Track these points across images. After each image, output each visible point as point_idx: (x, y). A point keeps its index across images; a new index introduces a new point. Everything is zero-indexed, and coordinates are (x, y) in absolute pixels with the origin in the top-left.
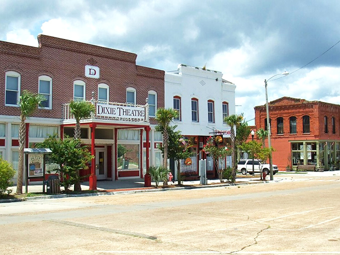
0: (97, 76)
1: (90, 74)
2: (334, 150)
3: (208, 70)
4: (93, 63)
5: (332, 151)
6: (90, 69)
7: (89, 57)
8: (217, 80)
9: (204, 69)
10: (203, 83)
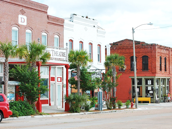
0: (25, 24)
1: (21, 22)
2: (165, 85)
3: (89, 19)
4: (23, 13)
5: (164, 86)
6: (21, 18)
7: (21, 8)
8: (94, 26)
9: (87, 17)
10: (86, 29)
